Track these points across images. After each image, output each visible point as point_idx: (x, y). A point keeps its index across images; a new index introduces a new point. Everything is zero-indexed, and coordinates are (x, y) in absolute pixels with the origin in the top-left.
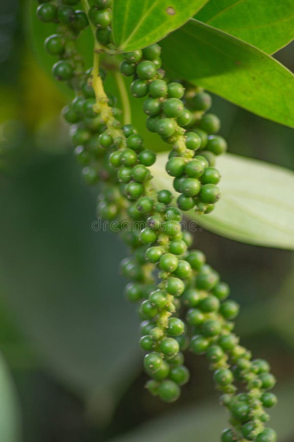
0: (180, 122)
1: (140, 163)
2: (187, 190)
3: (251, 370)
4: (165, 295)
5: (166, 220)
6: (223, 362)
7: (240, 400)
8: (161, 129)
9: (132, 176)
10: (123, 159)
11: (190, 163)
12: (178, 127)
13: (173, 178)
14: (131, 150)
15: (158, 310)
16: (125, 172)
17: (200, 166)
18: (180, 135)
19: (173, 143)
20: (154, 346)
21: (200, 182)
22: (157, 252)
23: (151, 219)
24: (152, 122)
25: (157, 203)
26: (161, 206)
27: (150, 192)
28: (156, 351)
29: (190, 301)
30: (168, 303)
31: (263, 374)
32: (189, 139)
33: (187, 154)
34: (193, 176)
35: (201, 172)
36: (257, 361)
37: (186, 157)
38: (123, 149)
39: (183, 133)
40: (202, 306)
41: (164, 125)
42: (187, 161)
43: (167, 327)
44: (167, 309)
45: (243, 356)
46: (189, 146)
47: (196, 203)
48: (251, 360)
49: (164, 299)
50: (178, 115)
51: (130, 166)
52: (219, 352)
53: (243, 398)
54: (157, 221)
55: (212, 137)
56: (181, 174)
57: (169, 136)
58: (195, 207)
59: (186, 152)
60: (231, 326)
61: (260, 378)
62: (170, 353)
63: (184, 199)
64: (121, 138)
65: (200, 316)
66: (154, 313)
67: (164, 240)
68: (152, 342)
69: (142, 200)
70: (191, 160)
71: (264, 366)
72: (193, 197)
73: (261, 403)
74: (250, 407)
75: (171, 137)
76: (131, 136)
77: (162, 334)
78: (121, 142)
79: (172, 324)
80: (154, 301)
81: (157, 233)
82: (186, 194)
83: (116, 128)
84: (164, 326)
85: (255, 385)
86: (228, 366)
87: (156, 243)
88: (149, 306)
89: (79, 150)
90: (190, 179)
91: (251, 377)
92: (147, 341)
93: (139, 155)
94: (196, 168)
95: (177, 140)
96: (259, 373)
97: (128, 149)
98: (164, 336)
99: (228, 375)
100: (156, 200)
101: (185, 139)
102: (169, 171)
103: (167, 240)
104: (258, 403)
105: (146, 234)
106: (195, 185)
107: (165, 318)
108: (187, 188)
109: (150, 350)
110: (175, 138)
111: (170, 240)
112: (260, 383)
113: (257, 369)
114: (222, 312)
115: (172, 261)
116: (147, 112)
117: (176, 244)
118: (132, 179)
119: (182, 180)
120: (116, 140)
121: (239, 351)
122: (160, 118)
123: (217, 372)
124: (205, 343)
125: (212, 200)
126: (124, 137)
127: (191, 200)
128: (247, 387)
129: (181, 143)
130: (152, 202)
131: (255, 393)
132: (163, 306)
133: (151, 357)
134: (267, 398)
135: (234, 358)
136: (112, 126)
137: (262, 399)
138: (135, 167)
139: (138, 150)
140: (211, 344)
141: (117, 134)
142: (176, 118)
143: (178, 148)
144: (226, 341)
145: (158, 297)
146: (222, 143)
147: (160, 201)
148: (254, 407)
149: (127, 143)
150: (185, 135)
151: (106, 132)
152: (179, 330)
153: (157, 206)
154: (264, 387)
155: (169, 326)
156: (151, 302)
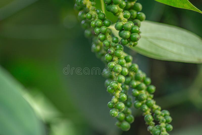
0: (121, 6)
1: (104, 25)
2: (124, 36)
3: (161, 115)
4: (117, 83)
5: (116, 50)
6: (148, 112)
7: (156, 128)
8: (112, 10)
9: (101, 31)
10: (96, 24)
11: (125, 24)
12: (120, 9)
13: (118, 31)
14: (100, 20)
15: (115, 90)
16: (97, 30)
17: (130, 25)
18: (121, 12)
19: (118, 16)
20: (114, 106)
21: (130, 33)
22: (113, 64)
23: (109, 50)
24: (108, 7)
25: (112, 43)
26: (113, 44)
27: (109, 38)
28: (115, 108)
29: (132, 86)
30: (119, 87)
31: (167, 116)
32: (125, 14)
33: (124, 20)
34: (127, 30)
35: (130, 28)
36: (164, 111)
37: (123, 21)
38: (96, 20)
39: (122, 11)
40: (138, 88)
41: (113, 8)
42: (124, 23)
43: (119, 97)
44: (118, 89)
45: (157, 109)
46: (125, 17)
47: (129, 42)
48: (161, 110)
49: (116, 85)
50: (119, 3)
51: (100, 27)
52: (146, 107)
53: (158, 127)
54: (112, 51)
55: (139, 13)
56: (122, 29)
57: (116, 13)
58: (129, 44)
59: (124, 19)
60: (152, 96)
61: (165, 118)
62: (121, 109)
63: (123, 40)
64: (96, 15)
65: (137, 92)
66: (113, 91)
67: (116, 59)
68: (113, 105)
69: (105, 42)
70: (126, 23)
71: (167, 113)
72: (127, 39)
73: (165, 129)
74: (160, 131)
75: (117, 13)
76: (100, 14)
77: (117, 101)
78: (96, 16)
79: (121, 96)
80: (112, 86)
81: (112, 56)
82: (124, 38)
83: (93, 11)
84: (118, 97)
85: (163, 121)
86: (151, 114)
87: (112, 60)
88: (110, 89)
89: (83, 22)
90: (125, 31)
91: (161, 118)
92: (111, 104)
93: (103, 22)
94: (128, 26)
95: (120, 14)
96: (165, 116)
97: (98, 20)
98: (118, 101)
99: (151, 118)
100: (111, 41)
101: (123, 14)
102: (116, 28)
103: (117, 59)
104: (164, 129)
105: (108, 57)
106: (128, 34)
107: (118, 94)
108: (124, 35)
109: (112, 108)
110: (118, 14)
111: (118, 59)
112: (165, 120)
113: (163, 114)
114: (148, 90)
115: (119, 68)
116: (106, 2)
117: (121, 61)
118: (100, 33)
119: (122, 32)
120: (93, 16)
121: (156, 107)
122: (112, 5)
123: (146, 116)
124: (140, 104)
125: (136, 40)
126: (97, 14)
127: (126, 41)
128: (159, 123)
129: (121, 16)
130: (110, 42)
131: (163, 125)
132: (116, 88)
133: (113, 111)
134: (168, 127)
135: (154, 110)
136: (92, 10)
137: (166, 127)
138: (102, 27)
139: (103, 20)
140: (143, 104)
141: (94, 13)
142: (119, 5)
143: (120, 18)
144: (149, 102)
145: (114, 84)
146: (143, 16)
147: (113, 42)
148: (163, 131)
149: (98, 17)
150: (123, 12)
151: (89, 13)
152: (124, 98)
153: (112, 44)
154: (167, 122)
155: (120, 97)
156: (111, 87)
